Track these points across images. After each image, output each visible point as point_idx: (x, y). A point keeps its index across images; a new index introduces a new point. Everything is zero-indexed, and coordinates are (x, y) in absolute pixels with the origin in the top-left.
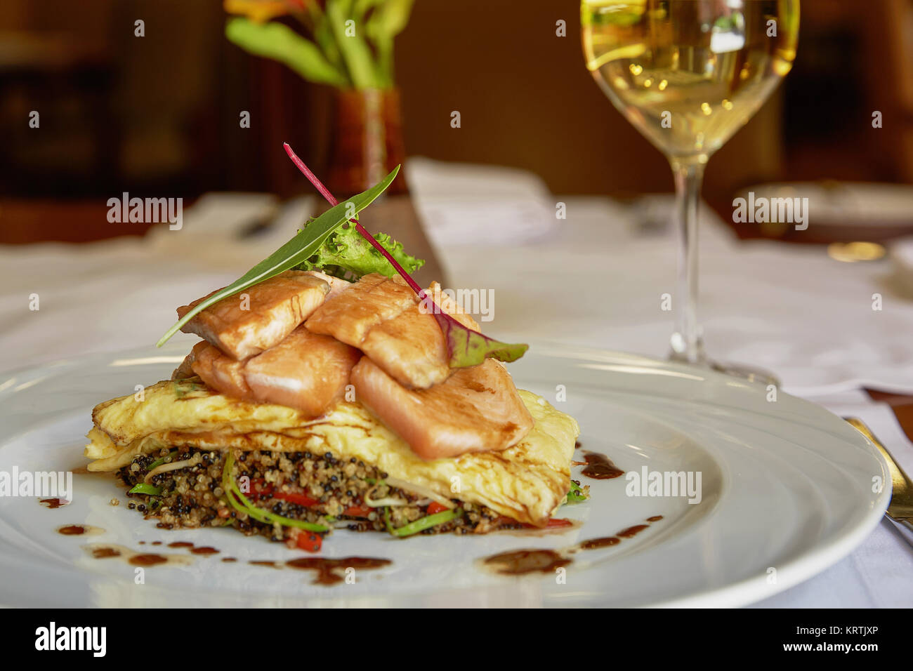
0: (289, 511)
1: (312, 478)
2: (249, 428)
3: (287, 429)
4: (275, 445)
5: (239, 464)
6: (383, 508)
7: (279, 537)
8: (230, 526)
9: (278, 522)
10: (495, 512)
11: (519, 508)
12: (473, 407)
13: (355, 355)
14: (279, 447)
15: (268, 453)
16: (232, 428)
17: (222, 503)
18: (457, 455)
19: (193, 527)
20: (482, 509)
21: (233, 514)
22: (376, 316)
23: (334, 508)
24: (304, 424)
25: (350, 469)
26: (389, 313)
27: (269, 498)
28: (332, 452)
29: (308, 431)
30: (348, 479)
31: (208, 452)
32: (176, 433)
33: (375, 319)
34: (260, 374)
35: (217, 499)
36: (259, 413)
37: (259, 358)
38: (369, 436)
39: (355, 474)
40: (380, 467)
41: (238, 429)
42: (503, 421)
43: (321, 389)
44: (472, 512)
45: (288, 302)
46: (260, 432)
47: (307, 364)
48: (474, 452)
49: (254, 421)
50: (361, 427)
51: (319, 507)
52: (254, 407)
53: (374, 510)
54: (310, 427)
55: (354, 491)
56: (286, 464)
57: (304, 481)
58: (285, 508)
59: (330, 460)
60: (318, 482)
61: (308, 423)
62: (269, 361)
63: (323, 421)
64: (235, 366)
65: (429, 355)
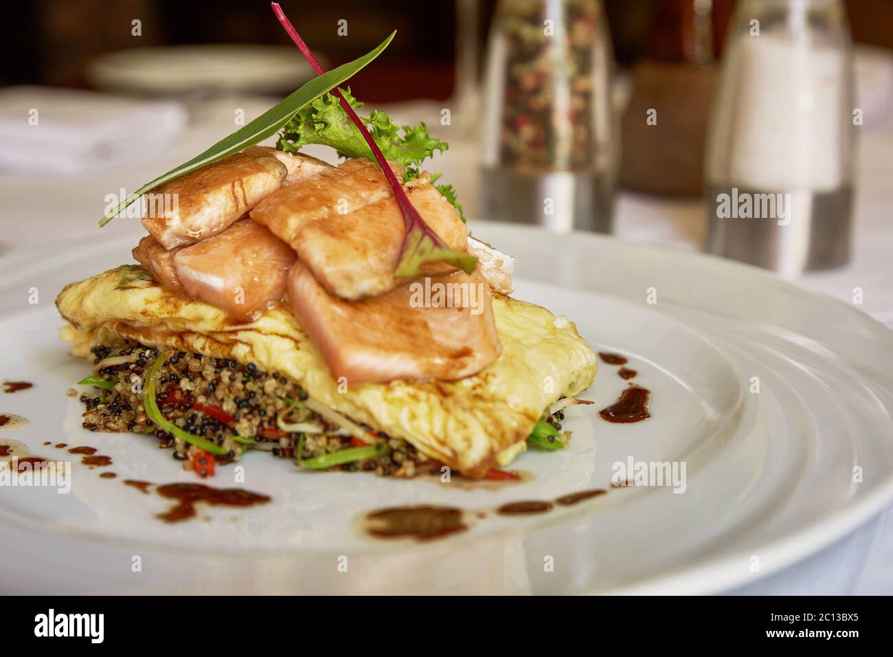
0: (203, 426)
1: (227, 391)
3: (213, 332)
4: (203, 348)
5: (171, 365)
6: (298, 434)
7: (180, 455)
8: (151, 434)
9: (180, 437)
10: (424, 454)
11: (448, 452)
12: (425, 325)
13: (291, 255)
14: (207, 352)
15: (198, 356)
17: (140, 409)
18: (386, 382)
19: (117, 431)
20: (410, 448)
21: (149, 423)
22: (326, 209)
23: (246, 428)
24: (228, 328)
25: (271, 385)
26: (344, 206)
27: (186, 409)
28: (255, 363)
29: (233, 337)
30: (268, 396)
31: (146, 348)
32: (124, 325)
33: (324, 212)
36: (187, 310)
37: (190, 249)
38: (298, 349)
39: (275, 392)
40: (304, 386)
41: (171, 326)
42: (456, 345)
44: (398, 450)
45: (229, 186)
46: (191, 332)
47: (238, 260)
48: (408, 380)
49: (184, 320)
50: (291, 338)
51: (231, 424)
52: (183, 304)
53: (289, 435)
54: (235, 332)
55: (270, 413)
56: (209, 372)
57: (220, 394)
58: (198, 421)
59: (251, 372)
60: (232, 397)
61: (233, 328)
62: (199, 253)
63: (249, 326)
64: (166, 256)
65: (373, 261)
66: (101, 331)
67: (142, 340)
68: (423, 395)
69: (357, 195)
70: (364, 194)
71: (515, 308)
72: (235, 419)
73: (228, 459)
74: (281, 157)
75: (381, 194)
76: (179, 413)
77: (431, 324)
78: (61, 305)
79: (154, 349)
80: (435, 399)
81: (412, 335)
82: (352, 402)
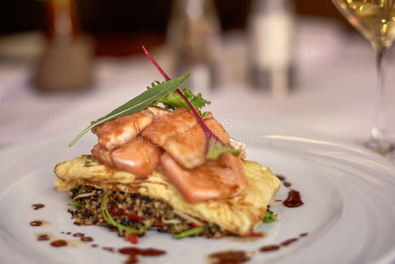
0: (128, 222)
1: (139, 208)
2: (114, 181)
4: (125, 190)
5: (111, 197)
6: (171, 224)
7: (122, 235)
8: (105, 226)
9: (121, 228)
12: (218, 177)
13: (161, 151)
14: (127, 191)
15: (122, 193)
16: (108, 180)
17: (100, 216)
18: (206, 201)
19: (89, 225)
20: (217, 227)
21: (105, 222)
22: (174, 131)
24: (137, 181)
25: (157, 205)
26: (181, 130)
27: (120, 215)
29: (139, 185)
30: (156, 209)
31: (98, 190)
32: (86, 180)
34: (118, 157)
35: (99, 213)
36: (118, 175)
37: (118, 150)
38: (167, 188)
39: (159, 207)
41: (110, 181)
42: (232, 184)
43: (145, 165)
44: (212, 228)
45: (132, 124)
46: (119, 183)
47: (139, 154)
48: (215, 199)
49: (116, 179)
50: (164, 184)
51: (141, 221)
52: (116, 172)
53: (167, 225)
54: (140, 183)
55: (158, 215)
56: (129, 200)
57: (136, 209)
58: (127, 220)
59: (148, 199)
60: (141, 210)
61: (139, 181)
62: (122, 152)
63: (145, 180)
64: (107, 153)
65: (197, 152)
66: (75, 182)
67: (96, 186)
68: (221, 205)
69: (185, 124)
70: (187, 124)
71: (247, 164)
72: (143, 219)
73: (142, 235)
74: (150, 109)
75: (193, 123)
76: (117, 217)
77: (221, 176)
78: (57, 172)
79: (102, 190)
80: (226, 207)
81: (215, 181)
82: (192, 209)
